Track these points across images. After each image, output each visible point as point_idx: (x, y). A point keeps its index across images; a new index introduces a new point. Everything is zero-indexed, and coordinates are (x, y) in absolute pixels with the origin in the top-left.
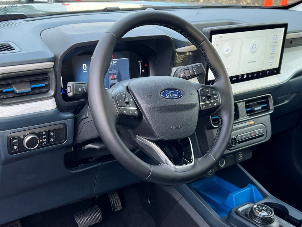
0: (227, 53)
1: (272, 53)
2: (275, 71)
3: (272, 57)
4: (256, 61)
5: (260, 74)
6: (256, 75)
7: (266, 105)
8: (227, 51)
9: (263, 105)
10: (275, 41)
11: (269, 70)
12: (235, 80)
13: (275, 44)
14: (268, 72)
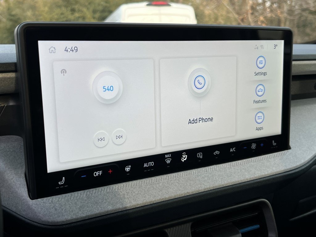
0: (108, 95)
1: (258, 99)
2: (274, 144)
3: (260, 108)
4: (211, 119)
5: (231, 150)
6: (217, 152)
7: (257, 226)
8: (110, 89)
9: (250, 226)
10: (263, 71)
11: (258, 141)
12: (150, 167)
13: (262, 77)
14: (254, 146)
